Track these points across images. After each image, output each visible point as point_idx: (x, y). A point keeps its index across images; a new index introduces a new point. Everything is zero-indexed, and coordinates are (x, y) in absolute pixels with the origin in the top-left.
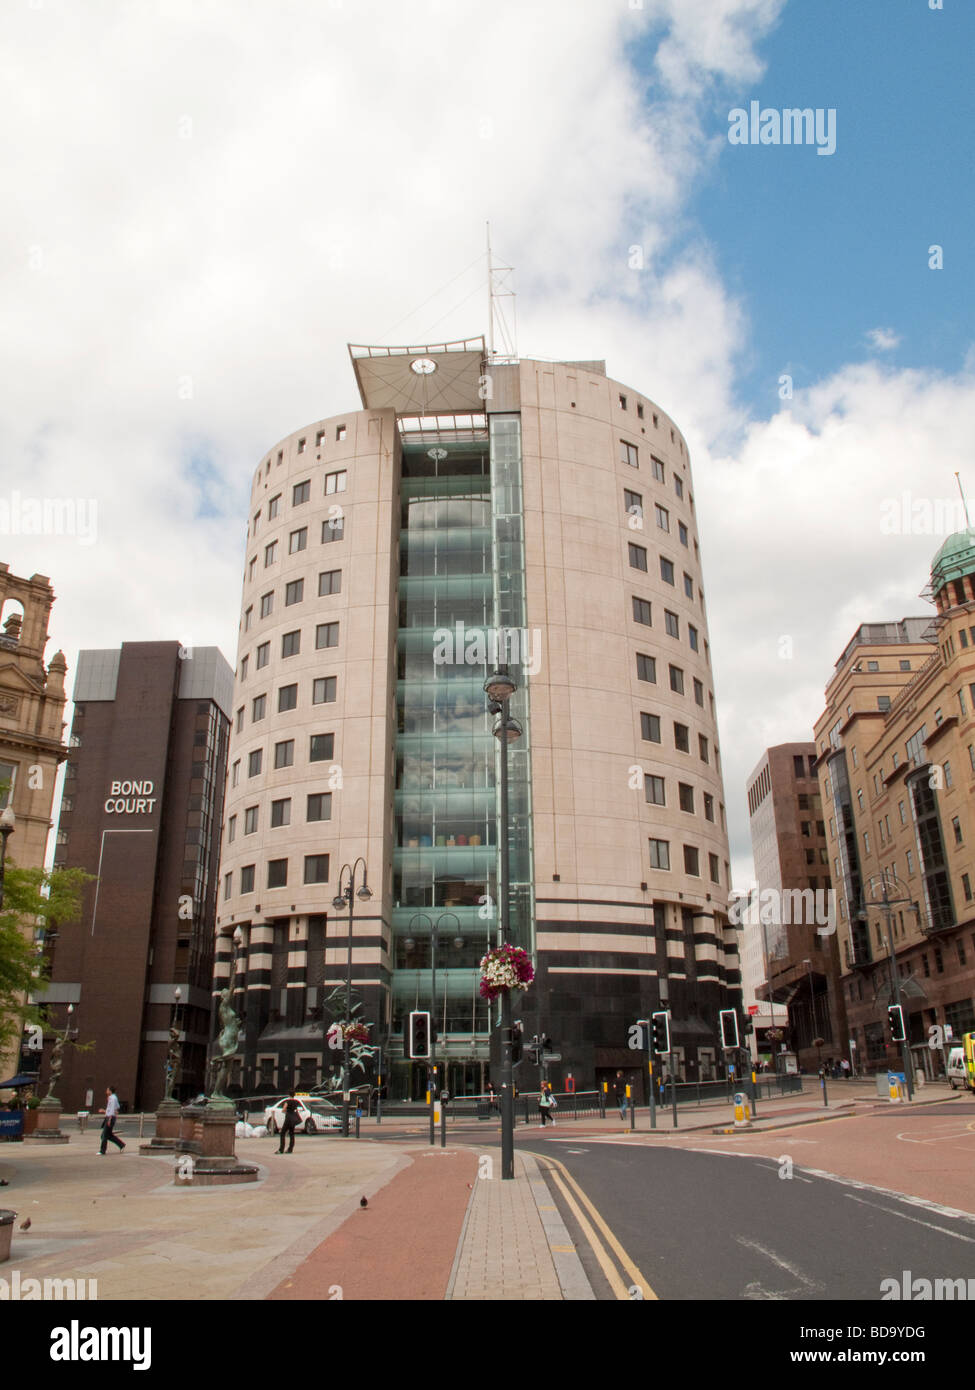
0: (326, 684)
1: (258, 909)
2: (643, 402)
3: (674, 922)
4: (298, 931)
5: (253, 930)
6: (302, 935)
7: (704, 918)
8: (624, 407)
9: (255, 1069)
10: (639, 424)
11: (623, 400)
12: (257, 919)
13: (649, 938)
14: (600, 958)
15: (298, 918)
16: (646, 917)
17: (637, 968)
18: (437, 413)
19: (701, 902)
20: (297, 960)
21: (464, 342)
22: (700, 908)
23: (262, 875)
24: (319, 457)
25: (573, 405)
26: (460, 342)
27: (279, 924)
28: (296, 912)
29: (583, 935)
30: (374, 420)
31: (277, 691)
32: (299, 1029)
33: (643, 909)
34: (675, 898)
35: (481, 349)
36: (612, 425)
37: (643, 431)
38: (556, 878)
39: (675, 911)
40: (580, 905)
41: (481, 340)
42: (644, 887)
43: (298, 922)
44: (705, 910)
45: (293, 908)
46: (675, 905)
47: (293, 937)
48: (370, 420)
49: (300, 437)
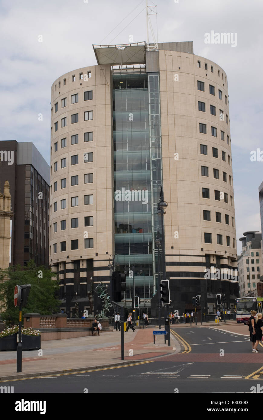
0: (89, 176)
1: (68, 257)
2: (207, 63)
3: (213, 261)
4: (83, 265)
5: (66, 265)
6: (85, 266)
7: (224, 259)
8: (200, 66)
9: (70, 312)
10: (205, 72)
11: (199, 62)
12: (68, 261)
13: (204, 267)
14: (187, 274)
15: (83, 260)
16: (203, 260)
17: (199, 277)
18: (126, 64)
19: (223, 254)
20: (83, 275)
21: (138, 43)
22: (223, 256)
23: (69, 245)
24: (81, 84)
25: (180, 68)
26: (136, 43)
27: (76, 263)
28: (82, 258)
29: (181, 267)
30: (102, 69)
31: (71, 178)
32: (85, 298)
33: (202, 257)
34: (213, 253)
35: (144, 45)
36: (194, 75)
37: (207, 75)
38: (172, 247)
39: (213, 257)
40: (180, 256)
41: (144, 43)
42: (202, 250)
43: (83, 262)
44: (224, 257)
45: (81, 257)
46: (213, 255)
47: (81, 267)
48: (100, 70)
49: (73, 74)
